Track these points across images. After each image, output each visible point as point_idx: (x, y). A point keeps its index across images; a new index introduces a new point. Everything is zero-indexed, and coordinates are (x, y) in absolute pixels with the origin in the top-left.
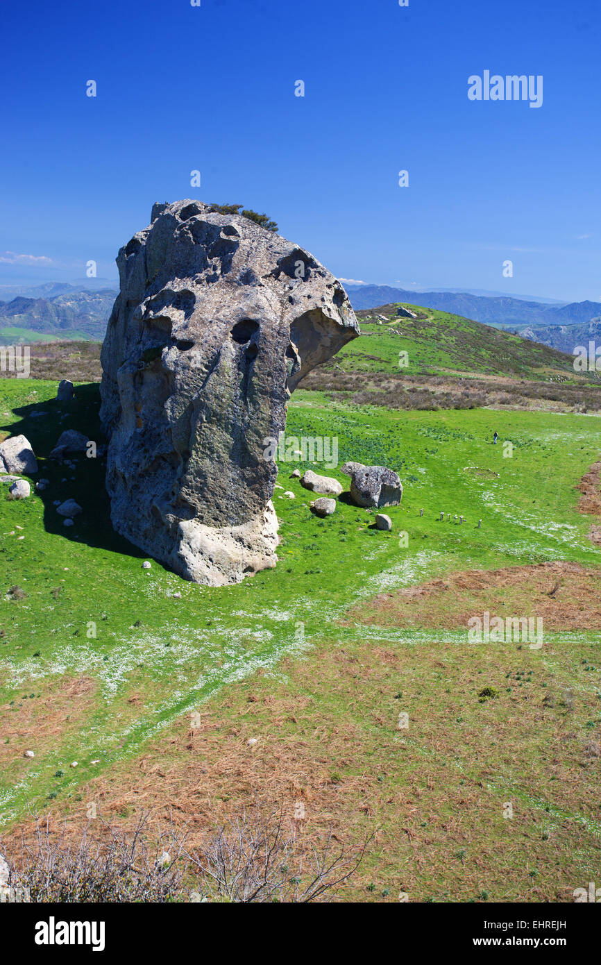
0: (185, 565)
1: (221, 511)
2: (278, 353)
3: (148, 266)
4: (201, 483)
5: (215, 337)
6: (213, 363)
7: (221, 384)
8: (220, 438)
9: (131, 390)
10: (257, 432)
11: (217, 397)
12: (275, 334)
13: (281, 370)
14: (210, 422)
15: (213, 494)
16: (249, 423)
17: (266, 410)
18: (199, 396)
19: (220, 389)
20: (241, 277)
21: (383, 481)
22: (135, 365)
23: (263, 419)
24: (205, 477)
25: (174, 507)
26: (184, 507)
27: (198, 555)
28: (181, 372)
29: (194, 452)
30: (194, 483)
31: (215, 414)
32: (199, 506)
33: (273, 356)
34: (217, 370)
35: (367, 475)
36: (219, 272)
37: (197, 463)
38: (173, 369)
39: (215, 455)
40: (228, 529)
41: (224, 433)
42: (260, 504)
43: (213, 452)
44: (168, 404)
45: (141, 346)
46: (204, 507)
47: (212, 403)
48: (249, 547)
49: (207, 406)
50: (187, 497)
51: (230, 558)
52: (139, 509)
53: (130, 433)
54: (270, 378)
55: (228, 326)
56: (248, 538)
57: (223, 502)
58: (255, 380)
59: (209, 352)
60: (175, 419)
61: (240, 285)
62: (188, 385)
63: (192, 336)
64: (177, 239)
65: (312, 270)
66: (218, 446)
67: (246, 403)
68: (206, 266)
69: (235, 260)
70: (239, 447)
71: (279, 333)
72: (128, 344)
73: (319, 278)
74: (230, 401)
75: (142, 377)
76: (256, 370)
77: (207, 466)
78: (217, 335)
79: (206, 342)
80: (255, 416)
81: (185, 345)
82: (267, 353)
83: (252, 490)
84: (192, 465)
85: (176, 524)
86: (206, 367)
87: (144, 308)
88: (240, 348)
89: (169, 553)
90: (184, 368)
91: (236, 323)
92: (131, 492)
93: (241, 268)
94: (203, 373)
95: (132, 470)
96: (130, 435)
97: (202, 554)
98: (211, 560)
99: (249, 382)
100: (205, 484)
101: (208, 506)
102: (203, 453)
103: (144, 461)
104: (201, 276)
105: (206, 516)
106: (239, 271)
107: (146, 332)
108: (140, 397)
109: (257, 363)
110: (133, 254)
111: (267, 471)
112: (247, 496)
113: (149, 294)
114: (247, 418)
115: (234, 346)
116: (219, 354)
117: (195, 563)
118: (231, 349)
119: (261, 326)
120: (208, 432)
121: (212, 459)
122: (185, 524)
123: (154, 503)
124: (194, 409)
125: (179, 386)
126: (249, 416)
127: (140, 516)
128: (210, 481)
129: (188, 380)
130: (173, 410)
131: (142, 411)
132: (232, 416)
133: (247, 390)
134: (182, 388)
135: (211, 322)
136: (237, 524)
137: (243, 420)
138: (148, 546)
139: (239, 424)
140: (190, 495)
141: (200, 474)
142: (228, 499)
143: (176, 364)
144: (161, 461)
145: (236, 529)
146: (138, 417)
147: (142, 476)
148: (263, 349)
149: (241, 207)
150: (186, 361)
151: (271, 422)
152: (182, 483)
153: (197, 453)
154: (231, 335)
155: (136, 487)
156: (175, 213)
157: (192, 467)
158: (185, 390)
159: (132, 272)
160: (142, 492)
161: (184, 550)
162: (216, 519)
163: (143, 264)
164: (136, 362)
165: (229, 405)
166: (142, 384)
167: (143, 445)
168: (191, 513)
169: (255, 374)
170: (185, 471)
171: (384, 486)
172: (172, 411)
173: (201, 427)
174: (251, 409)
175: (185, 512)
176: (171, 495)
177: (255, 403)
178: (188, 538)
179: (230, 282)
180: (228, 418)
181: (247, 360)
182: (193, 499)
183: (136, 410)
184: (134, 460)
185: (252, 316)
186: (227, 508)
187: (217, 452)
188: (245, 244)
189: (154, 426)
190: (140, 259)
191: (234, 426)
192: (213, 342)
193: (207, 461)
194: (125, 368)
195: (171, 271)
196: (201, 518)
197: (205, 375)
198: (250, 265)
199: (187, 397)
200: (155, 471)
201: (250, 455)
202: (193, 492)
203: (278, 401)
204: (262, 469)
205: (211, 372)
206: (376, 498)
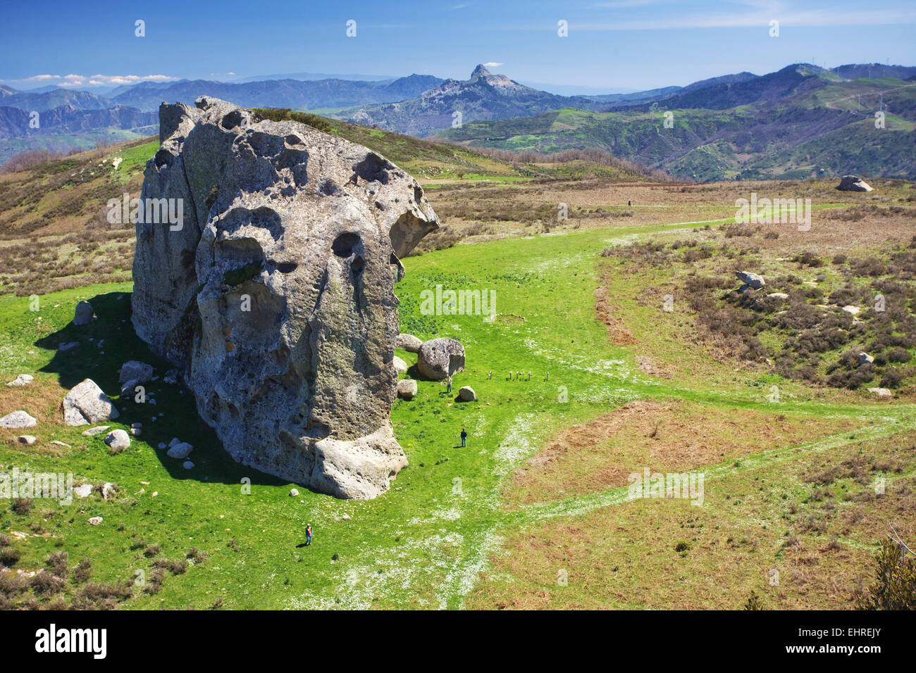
0: (337, 485)
1: (353, 424)
2: (383, 262)
3: (189, 177)
4: (330, 401)
5: (318, 255)
6: (323, 282)
7: (334, 302)
8: (341, 354)
9: (217, 315)
10: (376, 342)
11: (333, 315)
12: (378, 244)
13: (389, 278)
14: (330, 340)
15: (343, 409)
16: (367, 334)
17: (381, 319)
18: (316, 318)
19: (335, 307)
20: (321, 188)
21: (449, 351)
22: (217, 289)
23: (379, 328)
24: (333, 395)
25: (305, 429)
26: (315, 427)
27: (345, 471)
28: (292, 296)
29: (319, 372)
30: (324, 402)
31: (334, 332)
32: (333, 423)
33: (379, 266)
34: (328, 289)
35: (434, 349)
36: (293, 184)
37: (323, 382)
38: (282, 294)
39: (339, 371)
40: (363, 439)
41: (345, 348)
42: (387, 408)
43: (337, 369)
44: (284, 330)
45: (217, 268)
46: (337, 423)
47: (330, 322)
48: (387, 453)
49: (325, 326)
50: (318, 417)
51: (376, 468)
52: (260, 436)
53: (221, 359)
54: (379, 288)
55: (328, 243)
56: (384, 444)
57: (353, 415)
58: (366, 291)
59: (315, 271)
60: (294, 343)
61: (323, 196)
62: (301, 307)
63: (292, 257)
64: (236, 153)
65: (389, 172)
66: (342, 362)
67: (361, 315)
68: (277, 179)
69: (309, 171)
70: (360, 359)
71: (381, 242)
72: (200, 268)
73: (398, 179)
74: (345, 317)
75: (224, 299)
76: (366, 282)
77: (333, 382)
78: (319, 252)
79: (309, 261)
80: (371, 327)
81: (288, 267)
82: (373, 264)
83: (377, 397)
84: (319, 386)
85: (312, 445)
86: (316, 286)
87: (214, 230)
88: (345, 263)
89: (310, 474)
90: (293, 291)
91: (335, 238)
92: (244, 420)
93: (318, 179)
94: (314, 293)
95: (242, 398)
96: (221, 361)
97: (349, 470)
98: (359, 474)
99: (360, 294)
100: (334, 401)
101: (340, 421)
102: (327, 371)
103: (253, 387)
104: (274, 189)
105: (340, 431)
106: (316, 182)
107: (217, 254)
108: (227, 321)
109: (365, 275)
110: (165, 166)
111: (389, 377)
112: (374, 403)
113: (215, 213)
114: (364, 329)
115: (339, 261)
116: (326, 272)
117: (346, 481)
118: (337, 266)
119: (363, 237)
120: (329, 350)
121: (337, 376)
122: (322, 444)
123: (283, 429)
124: (311, 331)
125: (292, 310)
126: (366, 328)
127: (265, 444)
128: (338, 397)
129: (300, 303)
130: (289, 334)
131: (232, 335)
132: (349, 331)
133: (360, 302)
134: (295, 312)
135: (308, 240)
136: (370, 432)
137: (360, 333)
138: (283, 472)
139: (358, 336)
140: (321, 415)
141: (328, 392)
142: (358, 411)
143: (285, 289)
144: (270, 383)
145: (370, 438)
146: (227, 341)
147: (253, 402)
148: (369, 260)
149: (289, 110)
150: (294, 284)
151: (387, 329)
152: (311, 404)
153: (322, 372)
154: (332, 251)
155: (250, 414)
156: (217, 122)
157: (319, 387)
158: (299, 313)
159: (168, 186)
160: (258, 419)
161: (330, 470)
162: (349, 432)
163: (182, 176)
164: (218, 286)
165: (345, 321)
166: (226, 307)
167: (243, 370)
168: (325, 431)
169: (366, 286)
170: (312, 392)
171: (451, 357)
172: (289, 336)
173: (322, 347)
174: (366, 320)
175: (319, 432)
176: (299, 418)
177: (369, 313)
178: (330, 457)
179: (310, 194)
180: (347, 333)
181: (356, 271)
182: (324, 418)
183: (224, 334)
184: (240, 386)
185: (350, 229)
186: (358, 419)
187: (341, 368)
188: (313, 151)
189: (250, 347)
190: (177, 171)
191: (352, 339)
192: (317, 260)
193: (333, 379)
194: (206, 294)
195: (235, 186)
196: (336, 434)
197: (316, 295)
198: (327, 175)
199: (302, 319)
200: (266, 394)
201: (371, 364)
202: (323, 411)
203: (389, 308)
204: (385, 376)
205: (322, 291)
206: (447, 369)
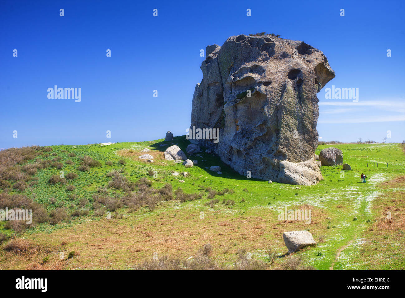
0: (291, 179)
1: (297, 155)
2: (311, 81)
3: (220, 65)
4: (287, 143)
5: (281, 78)
6: (284, 89)
7: (289, 97)
8: (292, 121)
9: (232, 113)
10: (308, 117)
11: (288, 103)
12: (309, 73)
13: (314, 89)
14: (287, 114)
15: (293, 147)
16: (304, 113)
17: (311, 108)
18: (281, 103)
19: (289, 99)
20: (281, 56)
21: (335, 153)
22: (233, 102)
23: (310, 111)
24: (288, 140)
25: (275, 156)
26: (279, 155)
27: (295, 173)
28: (269, 94)
29: (282, 129)
30: (284, 143)
31: (289, 111)
32: (288, 153)
33: (310, 83)
34: (286, 91)
35: (328, 151)
36: (268, 56)
37: (284, 133)
38: (265, 93)
39: (291, 129)
40: (302, 163)
41: (293, 119)
42: (313, 150)
43: (290, 128)
44: (266, 109)
45: (233, 94)
46: (290, 153)
47: (287, 106)
48: (314, 170)
49: (285, 107)
50: (281, 150)
51: (310, 173)
52: (252, 163)
54: (310, 93)
55: (286, 73)
56: (313, 165)
57: (298, 151)
58: (304, 94)
59: (280, 84)
60: (270, 115)
61: (282, 59)
62: (273, 99)
63: (269, 79)
64: (243, 46)
65: (312, 50)
66: (292, 125)
67: (301, 105)
68: (261, 55)
69: (276, 50)
70: (301, 125)
71: (310, 73)
72: (226, 95)
73: (317, 52)
74: (294, 104)
75: (236, 107)
76: (304, 89)
77: (288, 134)
78: (282, 77)
79: (277, 81)
80: (306, 110)
81: (267, 84)
82: (307, 82)
83: (309, 144)
84: (282, 135)
85: (278, 162)
86: (280, 91)
87: (233, 78)
88: (294, 81)
89: (277, 177)
90: (270, 92)
91: (289, 71)
92: (245, 157)
93: (280, 52)
94: (279, 93)
95: (243, 146)
96: (233, 135)
97: (297, 173)
98: (302, 175)
99: (301, 95)
100: (289, 143)
101: (291, 153)
102: (286, 129)
103: (249, 142)
104: (260, 59)
105: (292, 158)
106: (279, 54)
107: (233, 89)
108: (237, 117)
109: (303, 86)
110: (209, 63)
111: (314, 135)
112: (308, 147)
113: (233, 72)
114: (303, 111)
115: (291, 81)
116: (285, 84)
117: (296, 177)
118: (290, 84)
119: (302, 71)
120: (287, 119)
121: (290, 131)
122: (284, 162)
123: (264, 156)
124: (278, 110)
125: (269, 100)
126: (304, 110)
127: (255, 165)
128: (291, 141)
129: (273, 97)
130: (268, 111)
131: (239, 123)
132: (296, 111)
133: (301, 99)
134: (271, 101)
135: (276, 73)
136: (305, 160)
137: (301, 112)
138: (263, 177)
139: (300, 114)
140: (282, 149)
141: (286, 138)
142: (299, 149)
143: (266, 91)
144: (257, 141)
145: (306, 162)
146: (237, 126)
147: (249, 149)
148: (305, 80)
150: (270, 89)
151: (313, 112)
152: (277, 144)
153: (283, 129)
154: (288, 77)
155: (247, 154)
156: (233, 40)
157: (282, 136)
158: (273, 102)
159: (210, 71)
160: (251, 155)
161: (288, 173)
162: (296, 159)
163: (217, 66)
164: (233, 101)
165: (294, 106)
166: (237, 110)
167: (244, 137)
168: (284, 157)
169: (303, 91)
170: (278, 138)
171: (337, 155)
172: (268, 112)
173: (283, 117)
174: (304, 107)
175: (281, 158)
176: (271, 151)
177: (305, 104)
178: (287, 167)
179: (276, 59)
180: (295, 112)
181: (298, 86)
182: (284, 150)
183: (235, 122)
184: (243, 142)
185: (296, 68)
186: (300, 153)
187: (292, 128)
188: (277, 43)
189: (247, 128)
190: (215, 64)
191: (297, 115)
192: (281, 80)
193: (288, 132)
194: (228, 104)
195: (241, 60)
196: (289, 159)
197: (281, 94)
198: (284, 51)
199: (274, 105)
200: (255, 146)
201: (306, 128)
202: (284, 147)
203: (315, 102)
204: (312, 134)
205: (283, 92)
206: (335, 160)
